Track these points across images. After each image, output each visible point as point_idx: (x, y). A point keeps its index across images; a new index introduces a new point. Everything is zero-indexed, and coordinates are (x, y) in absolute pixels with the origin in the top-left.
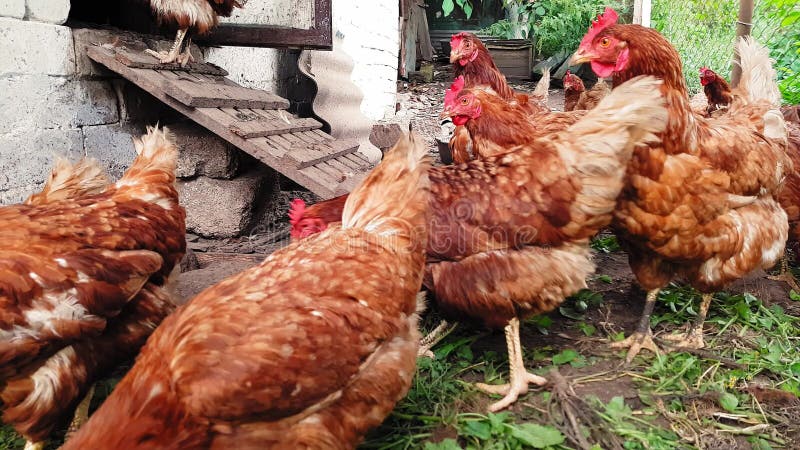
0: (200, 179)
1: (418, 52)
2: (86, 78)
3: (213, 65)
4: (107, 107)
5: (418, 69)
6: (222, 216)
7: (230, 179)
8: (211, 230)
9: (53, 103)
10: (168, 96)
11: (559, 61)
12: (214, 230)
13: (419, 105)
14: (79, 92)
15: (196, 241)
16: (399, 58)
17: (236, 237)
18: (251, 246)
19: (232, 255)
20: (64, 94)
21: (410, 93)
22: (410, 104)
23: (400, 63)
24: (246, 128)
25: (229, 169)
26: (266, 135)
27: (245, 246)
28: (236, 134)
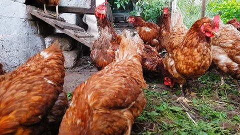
2: (30, 20)
3: (62, 18)
4: (35, 29)
6: (68, 62)
7: (70, 51)
9: (21, 27)
10: (55, 25)
14: (28, 24)
17: (72, 68)
18: (77, 70)
20: (24, 24)
24: (79, 34)
25: (70, 48)
26: (83, 37)
27: (75, 70)
28: (76, 36)
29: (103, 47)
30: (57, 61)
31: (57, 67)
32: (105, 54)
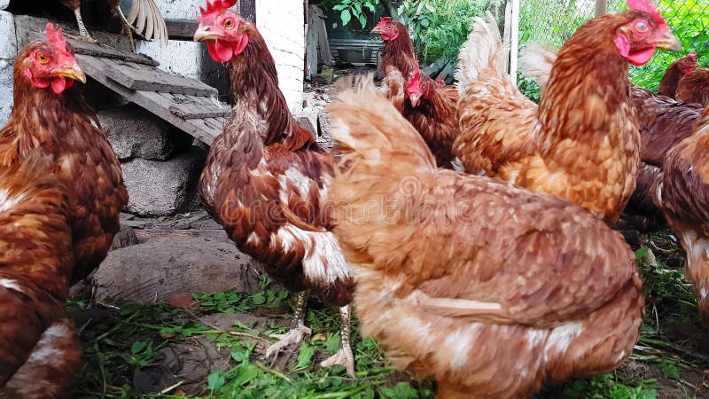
0: (136, 161)
1: (319, 57)
3: (145, 56)
5: (319, 72)
6: (157, 195)
7: (165, 161)
8: (147, 209)
10: (109, 79)
11: (441, 66)
12: (150, 208)
13: (323, 103)
15: (132, 219)
16: (305, 60)
17: (171, 215)
18: (187, 222)
19: (169, 231)
20: (5, 77)
21: (314, 93)
22: (314, 102)
23: (305, 65)
24: (185, 109)
25: (164, 151)
26: (202, 117)
27: (181, 222)
28: (176, 115)
29: (236, 159)
30: (45, 218)
31: (42, 240)
32: (242, 184)
